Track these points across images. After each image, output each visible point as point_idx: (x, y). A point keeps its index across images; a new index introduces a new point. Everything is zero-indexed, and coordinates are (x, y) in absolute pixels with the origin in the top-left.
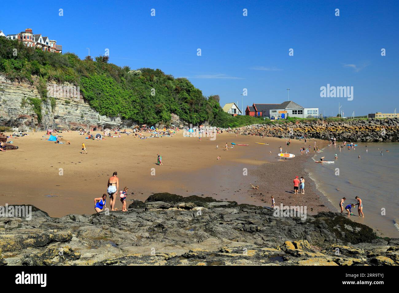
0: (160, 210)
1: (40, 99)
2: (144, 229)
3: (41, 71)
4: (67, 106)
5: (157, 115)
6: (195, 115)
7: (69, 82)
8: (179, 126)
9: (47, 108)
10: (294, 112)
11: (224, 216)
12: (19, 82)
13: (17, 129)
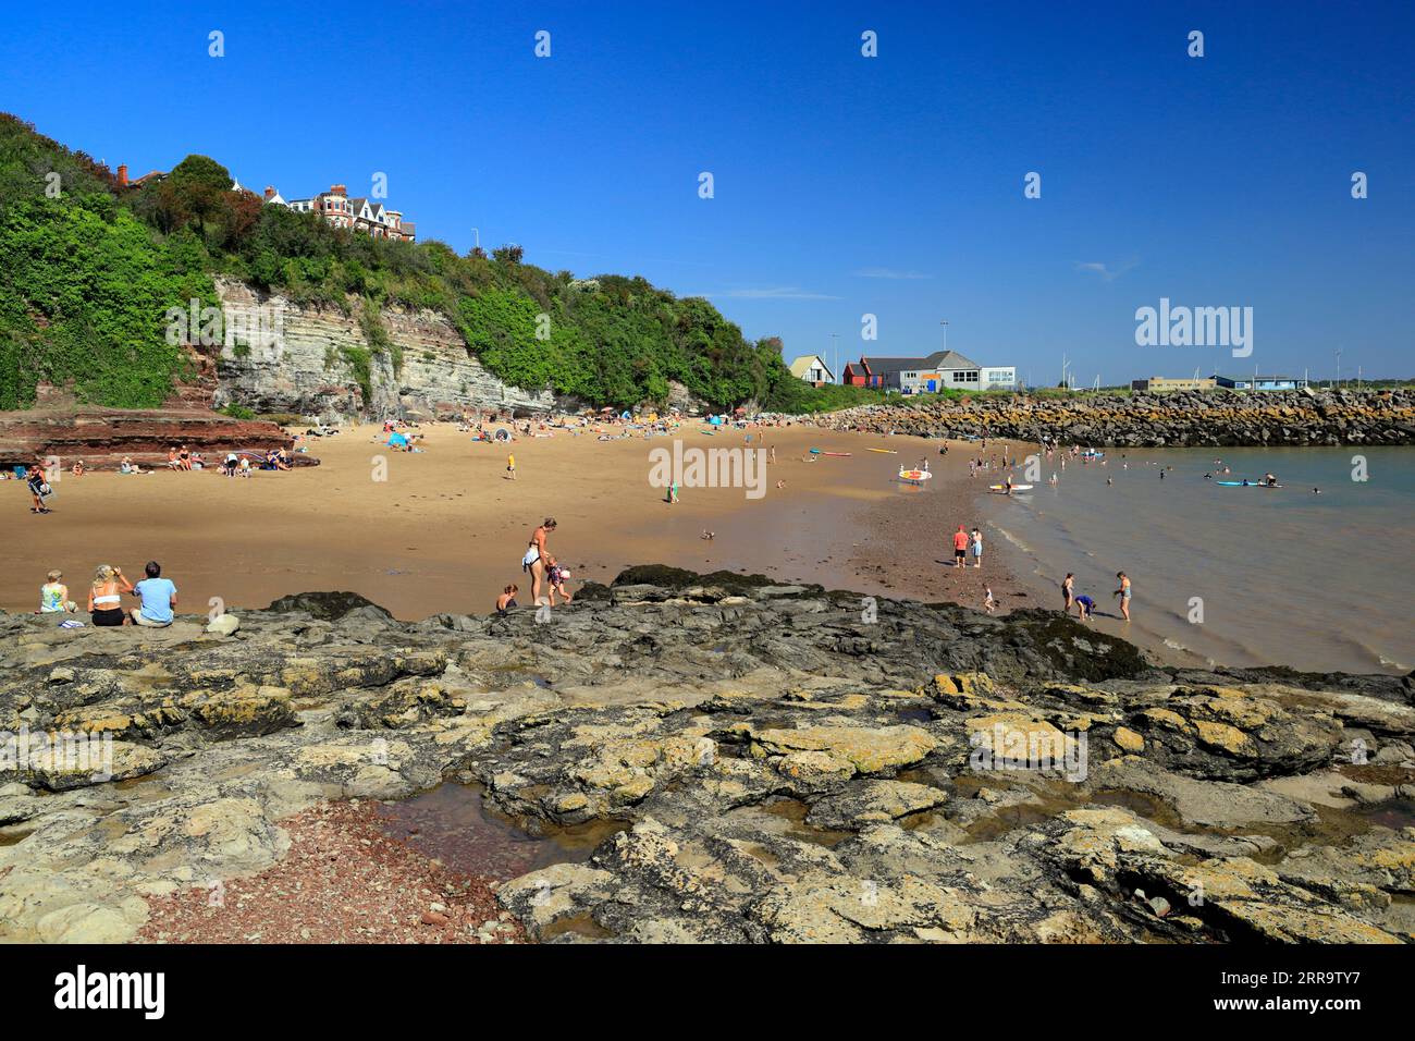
0: (644, 605)
1: (367, 348)
2: (608, 648)
3: (367, 283)
4: (429, 366)
5: (637, 385)
6: (724, 385)
7: (431, 307)
8: (687, 411)
9: (383, 370)
10: (958, 376)
11: (794, 619)
12: (319, 311)
13: (317, 419)
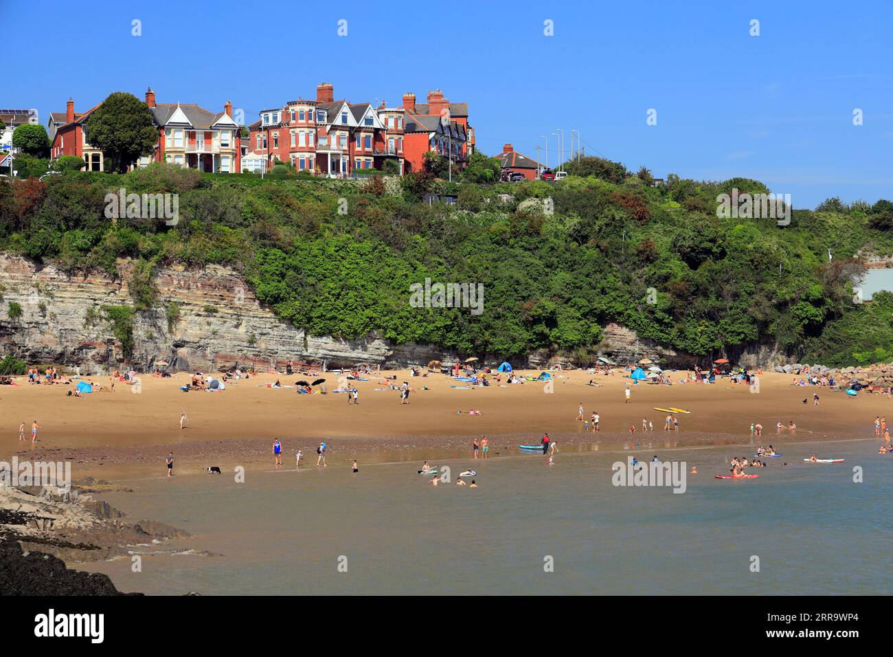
1: (132, 306)
3: (140, 246)
4: (211, 319)
5: (528, 331)
6: (699, 328)
7: (219, 262)
8: (639, 361)
9: (152, 325)
12: (86, 276)
13: (77, 370)
